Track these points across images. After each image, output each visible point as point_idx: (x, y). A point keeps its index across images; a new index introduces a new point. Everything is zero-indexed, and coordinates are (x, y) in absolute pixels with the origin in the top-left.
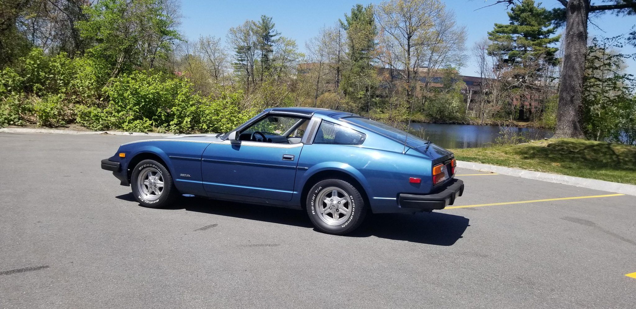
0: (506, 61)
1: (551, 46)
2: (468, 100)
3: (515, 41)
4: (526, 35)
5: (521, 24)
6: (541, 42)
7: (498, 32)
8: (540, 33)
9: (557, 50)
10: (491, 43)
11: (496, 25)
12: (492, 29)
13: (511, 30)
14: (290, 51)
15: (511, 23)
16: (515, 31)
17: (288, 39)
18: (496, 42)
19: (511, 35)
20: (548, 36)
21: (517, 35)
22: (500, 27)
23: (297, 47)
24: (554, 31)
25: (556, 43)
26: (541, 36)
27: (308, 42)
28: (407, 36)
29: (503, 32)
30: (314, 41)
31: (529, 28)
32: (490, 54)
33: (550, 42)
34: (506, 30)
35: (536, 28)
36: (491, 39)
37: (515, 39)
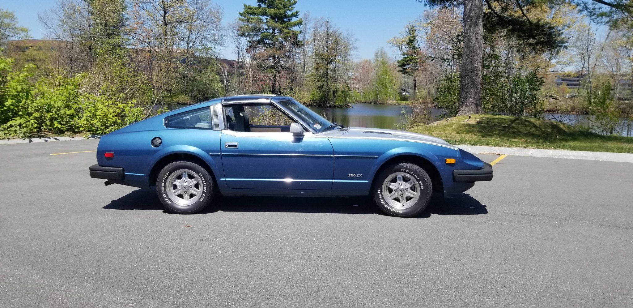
0: (259, 42)
1: (296, 29)
2: (224, 80)
3: (265, 23)
4: (273, 17)
5: (268, 7)
6: (288, 25)
7: (248, 13)
8: (286, 17)
9: (301, 32)
10: (242, 24)
11: (245, 6)
12: (242, 11)
13: (261, 12)
14: (9, 24)
15: (259, 5)
16: (264, 14)
17: (5, 11)
18: (246, 24)
19: (261, 17)
20: (291, 19)
21: (266, 17)
22: (250, 8)
23: (16, 20)
24: (297, 15)
25: (300, 26)
26: (285, 20)
27: (42, 15)
28: (162, 12)
29: (254, 14)
30: (49, 13)
31: (275, 11)
32: (243, 35)
33: (294, 25)
34: (256, 12)
35: (282, 11)
36: (242, 20)
37: (265, 21)
